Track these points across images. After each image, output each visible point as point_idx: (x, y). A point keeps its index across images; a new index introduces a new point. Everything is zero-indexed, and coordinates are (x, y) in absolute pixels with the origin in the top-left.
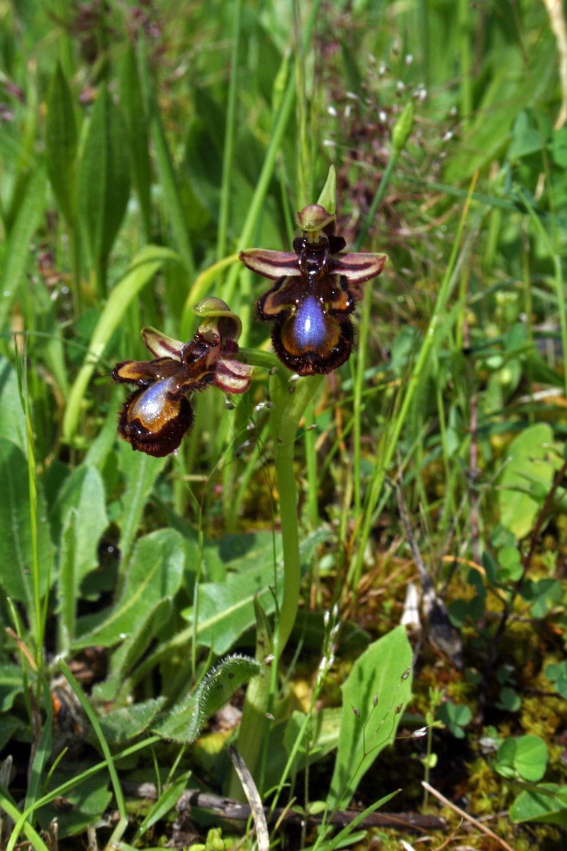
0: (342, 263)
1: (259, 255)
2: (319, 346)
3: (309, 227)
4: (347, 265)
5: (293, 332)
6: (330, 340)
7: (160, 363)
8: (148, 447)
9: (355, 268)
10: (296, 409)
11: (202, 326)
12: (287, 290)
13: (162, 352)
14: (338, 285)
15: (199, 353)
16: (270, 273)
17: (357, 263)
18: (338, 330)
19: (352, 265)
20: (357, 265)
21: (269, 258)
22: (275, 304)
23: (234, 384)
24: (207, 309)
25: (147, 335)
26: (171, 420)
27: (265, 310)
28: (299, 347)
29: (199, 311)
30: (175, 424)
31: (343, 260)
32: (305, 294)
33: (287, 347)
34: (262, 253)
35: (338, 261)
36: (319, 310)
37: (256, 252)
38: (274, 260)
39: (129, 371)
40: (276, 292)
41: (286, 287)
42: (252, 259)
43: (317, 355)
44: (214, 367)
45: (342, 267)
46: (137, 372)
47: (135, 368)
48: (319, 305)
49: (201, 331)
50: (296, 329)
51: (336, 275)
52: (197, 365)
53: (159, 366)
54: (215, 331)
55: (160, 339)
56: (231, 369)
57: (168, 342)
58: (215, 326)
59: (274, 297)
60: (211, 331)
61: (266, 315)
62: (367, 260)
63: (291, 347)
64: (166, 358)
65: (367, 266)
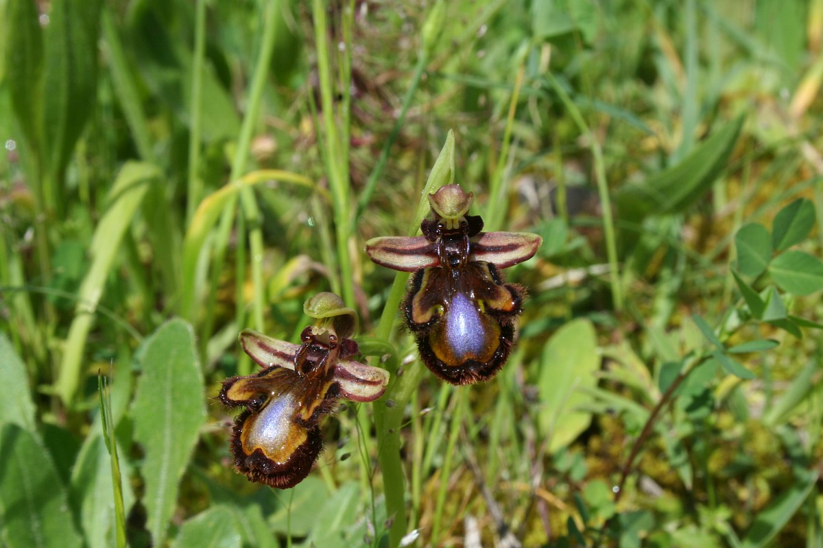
0: (481, 246)
1: (383, 245)
2: (480, 352)
3: (452, 214)
4: (488, 247)
5: (446, 339)
6: (490, 344)
7: (270, 375)
8: (275, 481)
9: (497, 250)
10: (403, 393)
11: (316, 327)
12: (431, 288)
13: (267, 359)
14: (488, 277)
15: (315, 359)
16: (397, 264)
17: (499, 245)
18: (497, 331)
19: (492, 247)
20: (499, 247)
21: (394, 246)
22: (424, 309)
23: (360, 391)
24: (321, 309)
25: (245, 339)
26: (300, 446)
27: (414, 319)
28: (456, 356)
29: (313, 312)
30: (305, 451)
31: (483, 242)
32: (451, 290)
33: (440, 356)
34: (386, 241)
35: (477, 244)
36: (472, 309)
37: (380, 242)
38: (400, 247)
39: (240, 391)
40: (420, 293)
41: (428, 285)
42: (377, 251)
43: (480, 364)
44: (332, 371)
45: (483, 250)
46: (248, 391)
47: (245, 386)
48: (472, 303)
49: (314, 333)
50: (449, 334)
51: (480, 263)
52: (316, 375)
53: (270, 380)
54: (332, 332)
55: (259, 341)
56: (352, 373)
57: (267, 343)
58: (331, 326)
59: (421, 300)
60: (327, 331)
61: (418, 324)
62: (512, 241)
63: (446, 356)
64: (275, 367)
65: (512, 247)
